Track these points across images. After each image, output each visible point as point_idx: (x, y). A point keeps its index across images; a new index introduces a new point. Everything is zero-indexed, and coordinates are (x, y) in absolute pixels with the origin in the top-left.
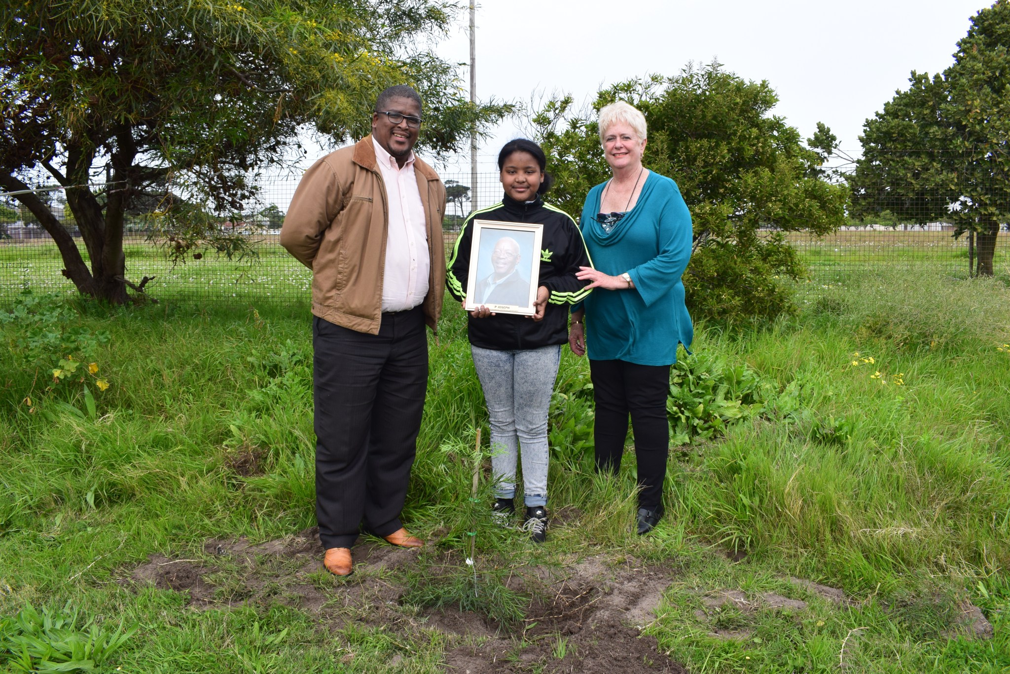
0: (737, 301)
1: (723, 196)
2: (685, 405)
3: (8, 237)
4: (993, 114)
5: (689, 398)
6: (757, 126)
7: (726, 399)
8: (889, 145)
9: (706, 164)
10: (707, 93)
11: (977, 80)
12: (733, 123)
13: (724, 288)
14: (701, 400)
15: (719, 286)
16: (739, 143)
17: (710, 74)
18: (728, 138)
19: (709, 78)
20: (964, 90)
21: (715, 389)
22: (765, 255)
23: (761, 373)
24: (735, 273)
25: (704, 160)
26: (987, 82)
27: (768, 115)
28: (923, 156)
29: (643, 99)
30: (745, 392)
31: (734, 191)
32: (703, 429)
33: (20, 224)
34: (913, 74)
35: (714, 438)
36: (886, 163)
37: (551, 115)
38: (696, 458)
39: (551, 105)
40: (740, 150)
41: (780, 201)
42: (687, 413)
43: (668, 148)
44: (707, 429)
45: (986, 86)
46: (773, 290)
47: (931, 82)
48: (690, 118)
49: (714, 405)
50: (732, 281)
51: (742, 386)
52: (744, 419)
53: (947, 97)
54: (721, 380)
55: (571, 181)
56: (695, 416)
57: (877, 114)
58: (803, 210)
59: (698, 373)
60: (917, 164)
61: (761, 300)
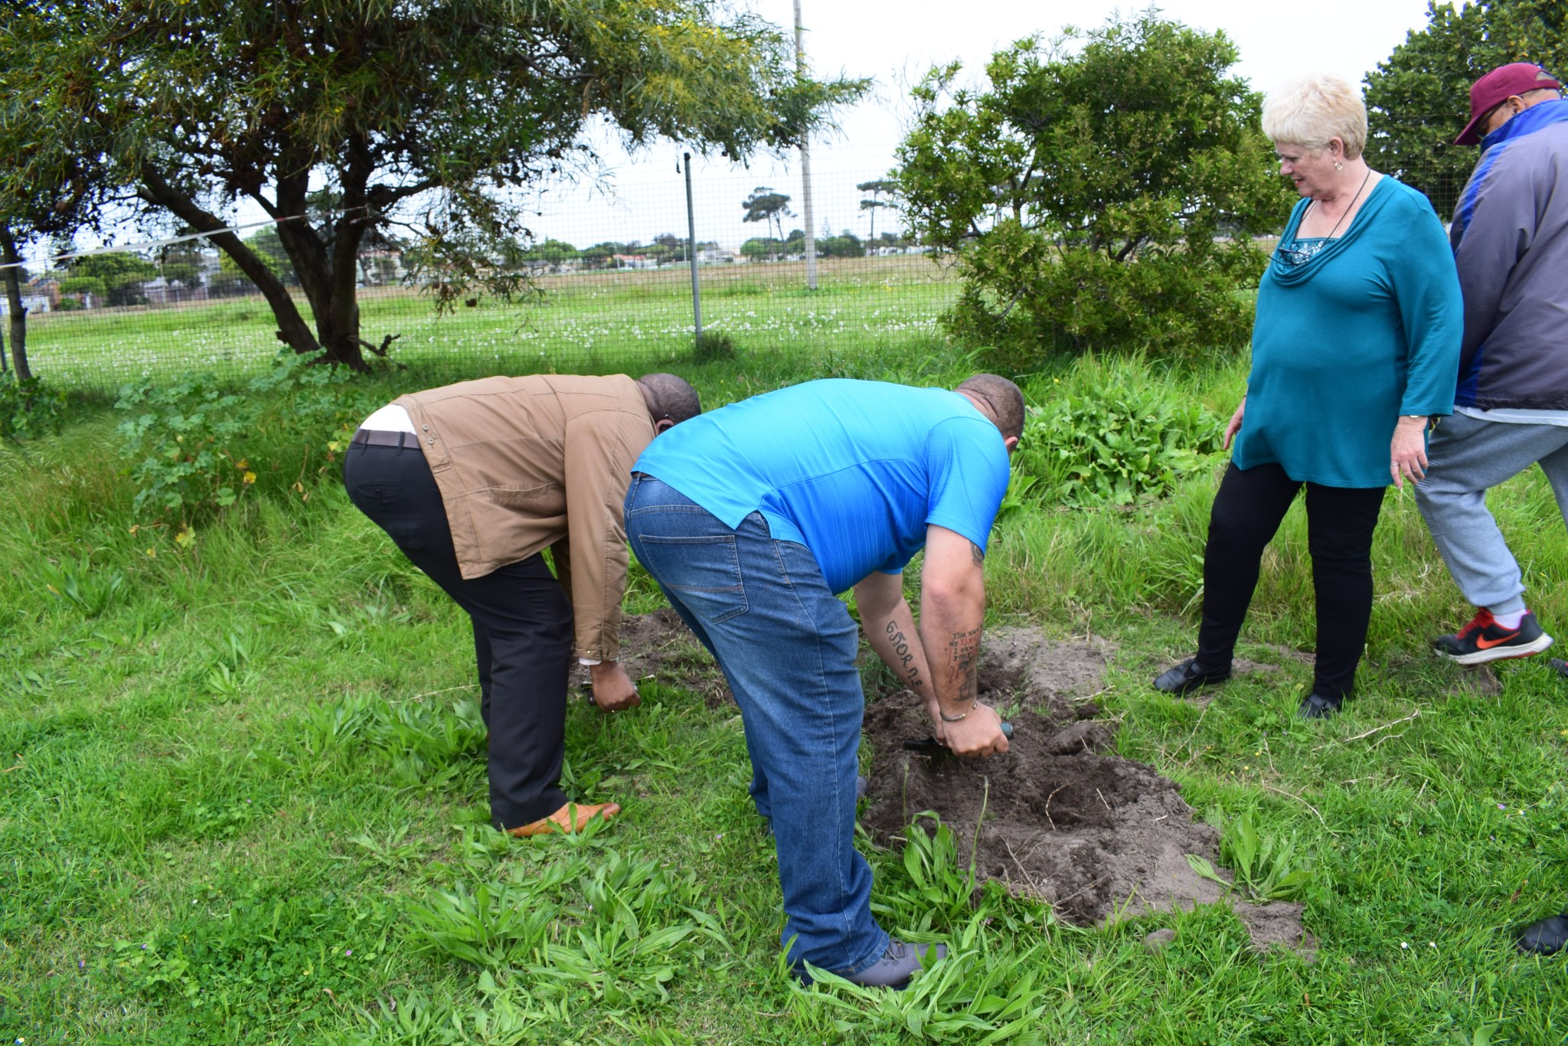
0: (1188, 328)
1: (1168, 186)
2: (1126, 456)
3: (145, 301)
4: (1548, 58)
5: (1131, 448)
6: (1212, 92)
7: (1178, 447)
8: (1399, 109)
9: (1144, 145)
10: (1142, 49)
11: (1524, 10)
12: (1178, 88)
13: (1171, 311)
14: (1147, 449)
15: (1164, 309)
16: (1187, 114)
17: (1145, 23)
18: (1172, 108)
19: (1144, 28)
20: (1504, 25)
21: (1163, 436)
22: (1226, 264)
23: (1222, 416)
24: (1185, 291)
25: (1140, 140)
26: (1538, 12)
27: (1227, 75)
28: (1448, 123)
29: (1054, 59)
30: (1203, 439)
31: (1181, 179)
32: (1149, 485)
33: (160, 281)
34: (1432, 5)
35: (1164, 495)
36: (1396, 134)
37: (935, 85)
38: (1143, 520)
39: (934, 73)
40: (1189, 124)
41: (1244, 190)
42: (1129, 467)
43: (1091, 126)
44: (1155, 485)
45: (1536, 18)
46: (1237, 312)
47: (1458, 15)
48: (1120, 84)
49: (1163, 456)
50: (1182, 302)
51: (1198, 430)
52: (1202, 471)
53: (1480, 36)
54: (1171, 425)
55: (960, 175)
56: (1139, 469)
57: (1380, 66)
58: (1278, 204)
59: (1141, 416)
60: (1439, 134)
61: (1220, 325)
